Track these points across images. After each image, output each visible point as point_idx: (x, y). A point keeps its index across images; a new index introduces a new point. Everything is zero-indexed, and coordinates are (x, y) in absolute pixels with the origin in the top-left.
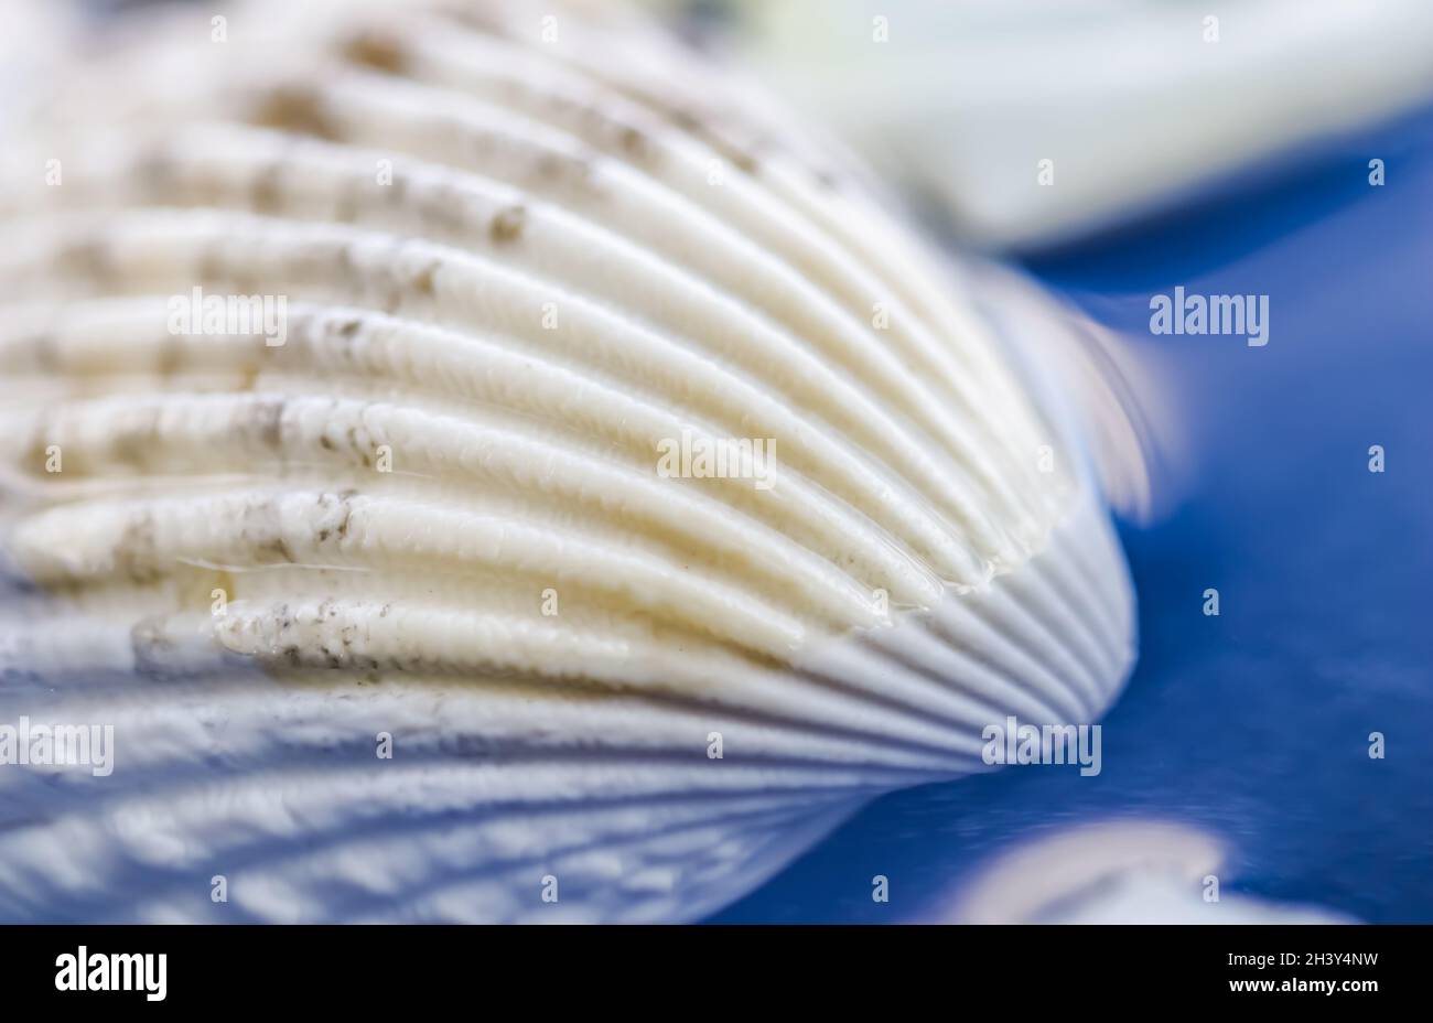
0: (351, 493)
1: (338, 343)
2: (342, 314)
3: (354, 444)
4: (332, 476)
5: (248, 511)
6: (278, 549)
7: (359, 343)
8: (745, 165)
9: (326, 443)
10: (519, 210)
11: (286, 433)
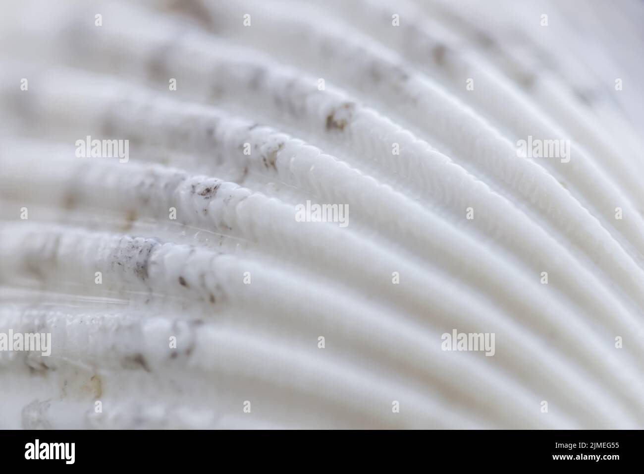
0: (198, 323)
1: (199, 202)
2: (204, 179)
3: (203, 285)
4: (185, 307)
5: (119, 329)
6: (140, 361)
7: (214, 204)
8: (526, 82)
9: (183, 282)
10: (348, 106)
11: (152, 270)
